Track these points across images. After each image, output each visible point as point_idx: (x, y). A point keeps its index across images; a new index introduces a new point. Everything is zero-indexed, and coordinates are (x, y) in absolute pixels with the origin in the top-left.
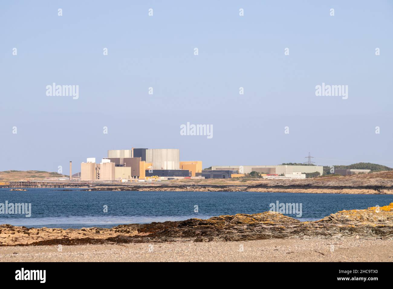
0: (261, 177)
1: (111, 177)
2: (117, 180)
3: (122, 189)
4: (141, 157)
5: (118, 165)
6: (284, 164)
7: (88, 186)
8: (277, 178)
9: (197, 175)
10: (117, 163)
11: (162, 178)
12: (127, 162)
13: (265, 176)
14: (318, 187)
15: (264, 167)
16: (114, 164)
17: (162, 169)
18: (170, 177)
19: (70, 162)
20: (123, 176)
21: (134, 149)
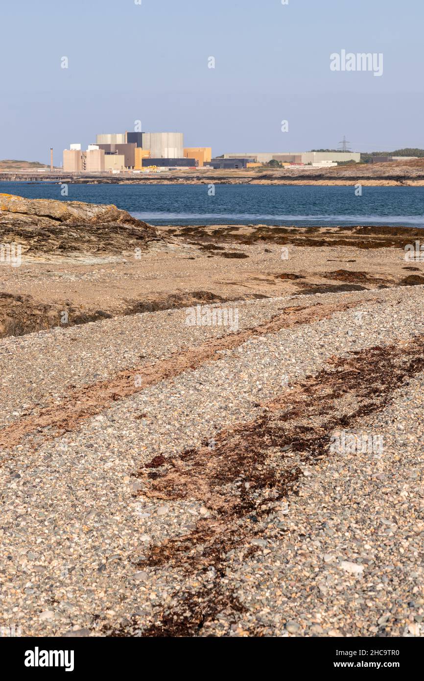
0: (281, 166)
1: (100, 168)
2: (107, 171)
3: (100, 182)
4: (136, 143)
5: (108, 153)
6: (314, 151)
7: (72, 178)
8: (301, 167)
9: (205, 164)
10: (107, 150)
11: (163, 168)
12: (120, 149)
13: (287, 166)
15: (288, 154)
16: (104, 151)
17: (162, 157)
18: (172, 168)
20: (115, 165)
21: (128, 134)
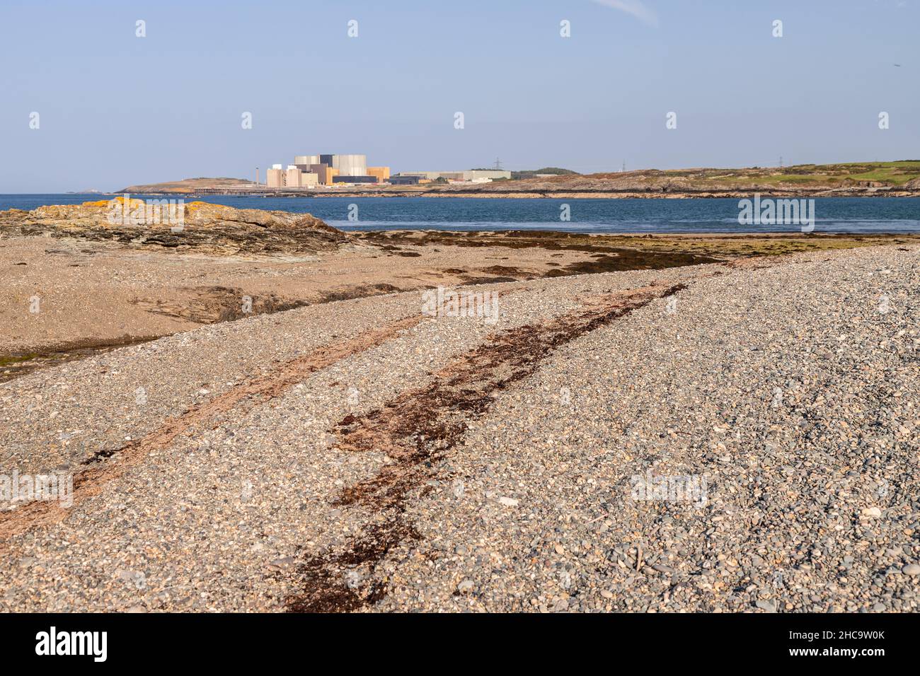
0: (447, 182)
2: (304, 186)
3: (298, 196)
4: (328, 164)
5: (305, 172)
6: (473, 170)
7: (274, 193)
8: (463, 183)
9: (385, 181)
10: (303, 169)
11: (350, 184)
12: (314, 169)
13: (451, 182)
14: (487, 192)
15: (452, 172)
16: (301, 170)
17: (349, 175)
18: (357, 184)
20: (310, 182)
21: (321, 156)
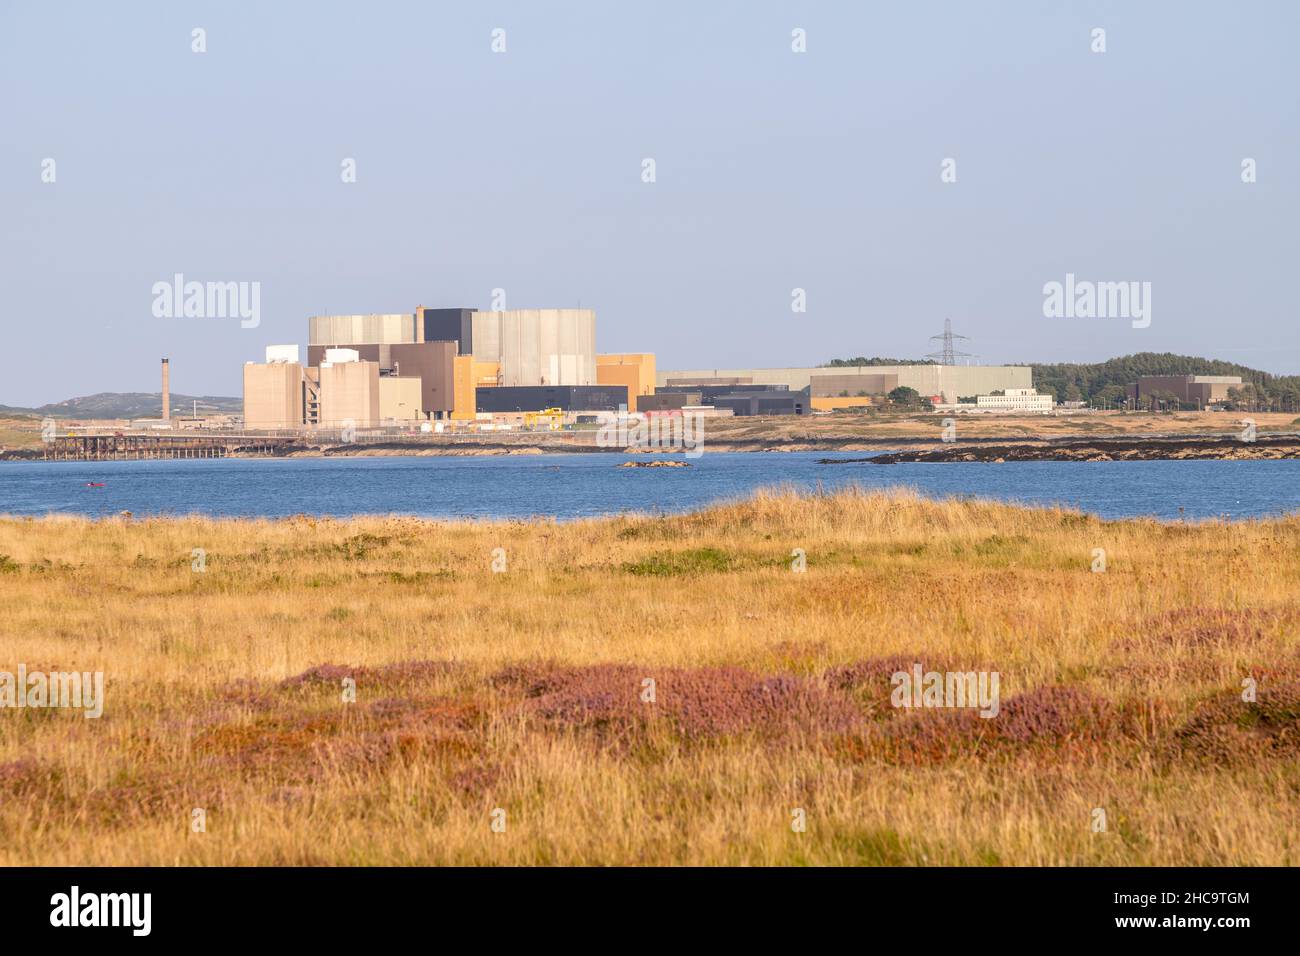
1: (367, 416)
4: (457, 342)
9: (643, 404)
12: (403, 360)
16: (371, 365)
17: (542, 381)
18: (583, 413)
19: (163, 361)
21: (427, 313)
